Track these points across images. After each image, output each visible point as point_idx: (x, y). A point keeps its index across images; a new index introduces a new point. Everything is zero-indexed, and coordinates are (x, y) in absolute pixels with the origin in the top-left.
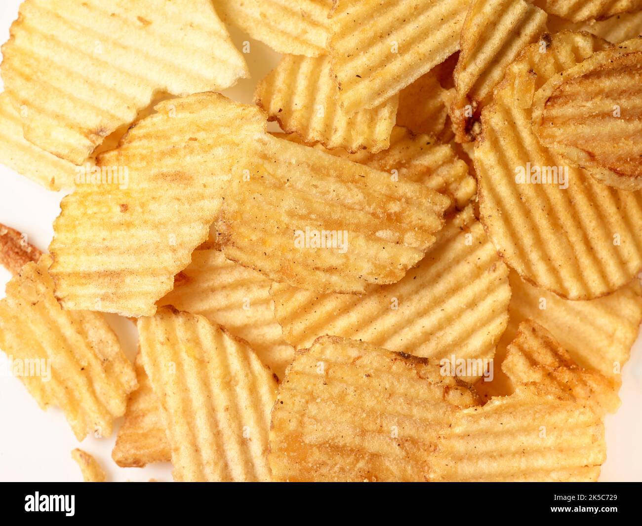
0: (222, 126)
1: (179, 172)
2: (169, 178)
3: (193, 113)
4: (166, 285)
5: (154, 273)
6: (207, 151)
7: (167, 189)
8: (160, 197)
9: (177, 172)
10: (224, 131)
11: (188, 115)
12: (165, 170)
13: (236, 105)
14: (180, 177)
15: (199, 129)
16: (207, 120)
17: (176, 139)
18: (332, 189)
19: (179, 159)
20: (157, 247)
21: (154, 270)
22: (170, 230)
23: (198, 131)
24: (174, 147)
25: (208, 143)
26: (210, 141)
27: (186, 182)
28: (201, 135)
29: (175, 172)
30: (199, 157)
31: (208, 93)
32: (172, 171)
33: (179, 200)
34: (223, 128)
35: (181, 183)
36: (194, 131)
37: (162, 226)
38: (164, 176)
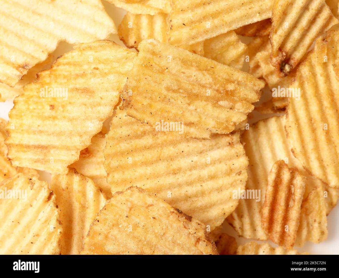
0: (114, 62)
1: (87, 88)
2: (80, 91)
3: (97, 52)
4: (74, 157)
5: (68, 149)
6: (104, 76)
7: (79, 98)
8: (74, 102)
9: (85, 88)
10: (116, 65)
11: (94, 53)
12: (78, 86)
13: (123, 49)
14: (87, 91)
15: (100, 62)
16: (105, 58)
17: (85, 67)
19: (87, 80)
20: (71, 133)
21: (68, 147)
22: (79, 123)
23: (100, 63)
24: (84, 72)
25: (105, 72)
26: (106, 71)
27: (90, 94)
28: (101, 66)
29: (84, 88)
30: (99, 80)
31: (106, 41)
32: (82, 87)
33: (85, 105)
34: (115, 63)
35: (87, 95)
36: (97, 63)
37: (74, 120)
38: (77, 90)
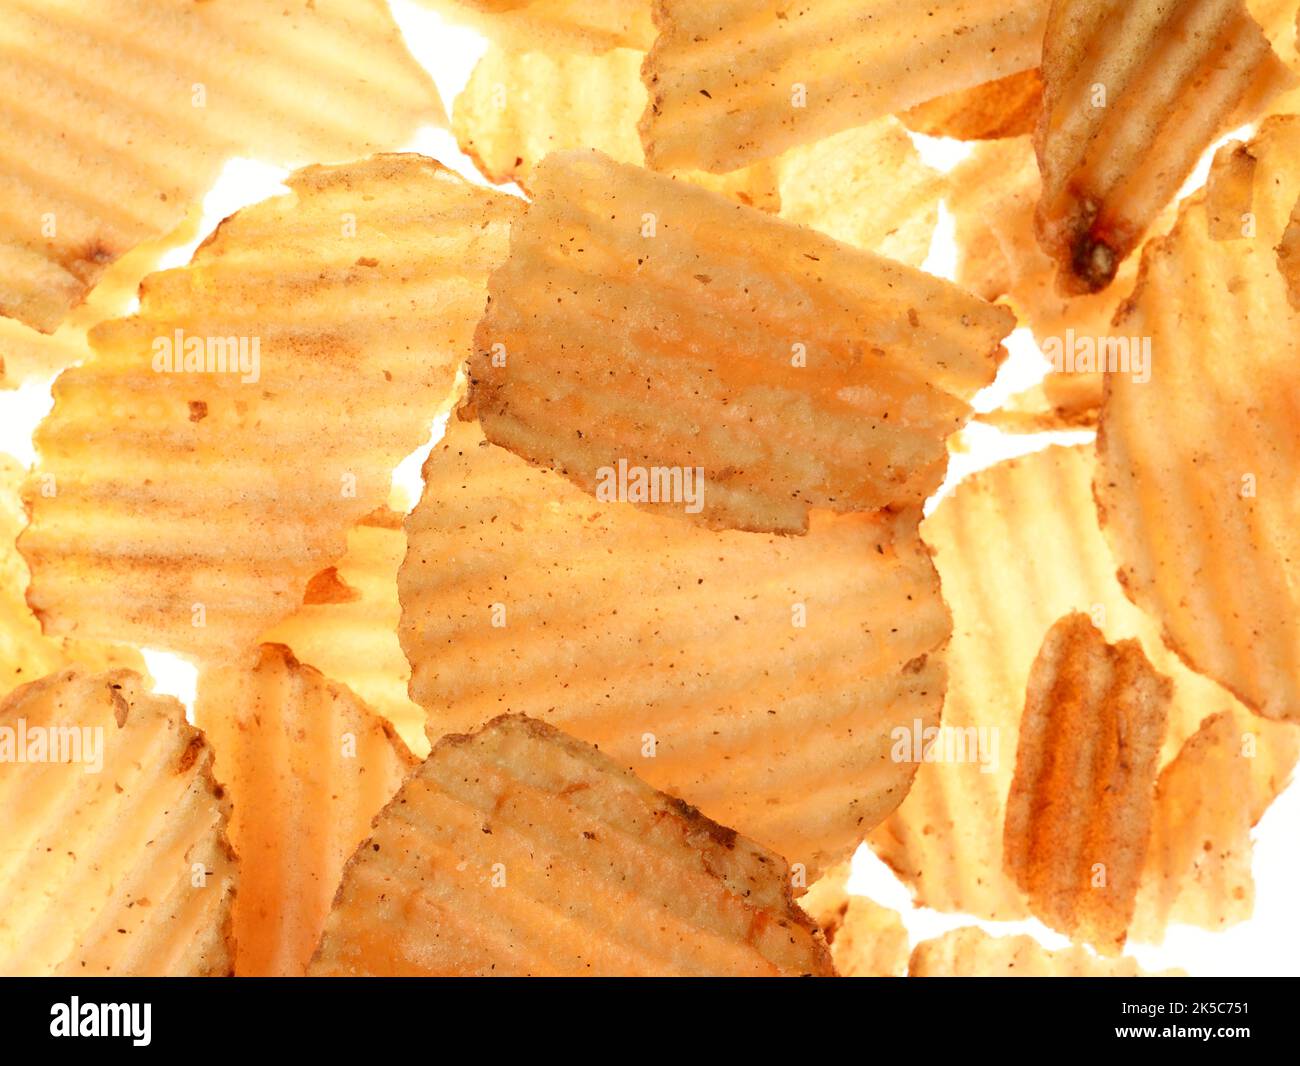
18: (742, 285)
